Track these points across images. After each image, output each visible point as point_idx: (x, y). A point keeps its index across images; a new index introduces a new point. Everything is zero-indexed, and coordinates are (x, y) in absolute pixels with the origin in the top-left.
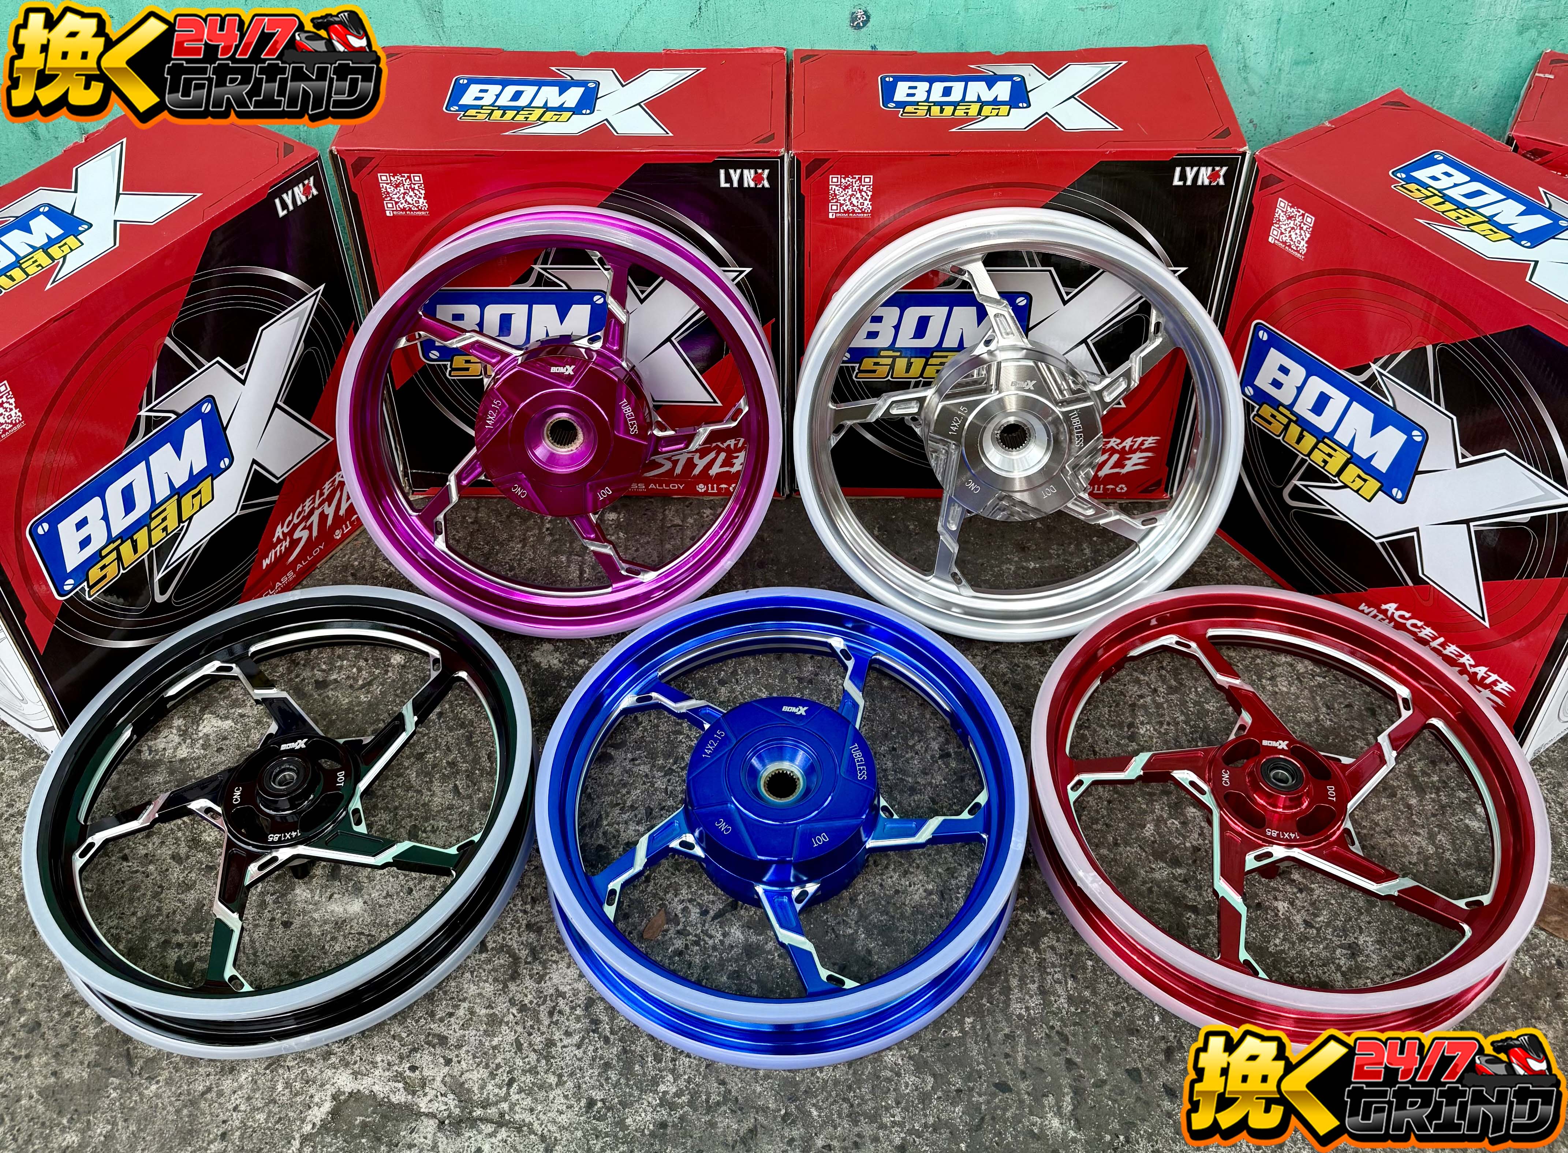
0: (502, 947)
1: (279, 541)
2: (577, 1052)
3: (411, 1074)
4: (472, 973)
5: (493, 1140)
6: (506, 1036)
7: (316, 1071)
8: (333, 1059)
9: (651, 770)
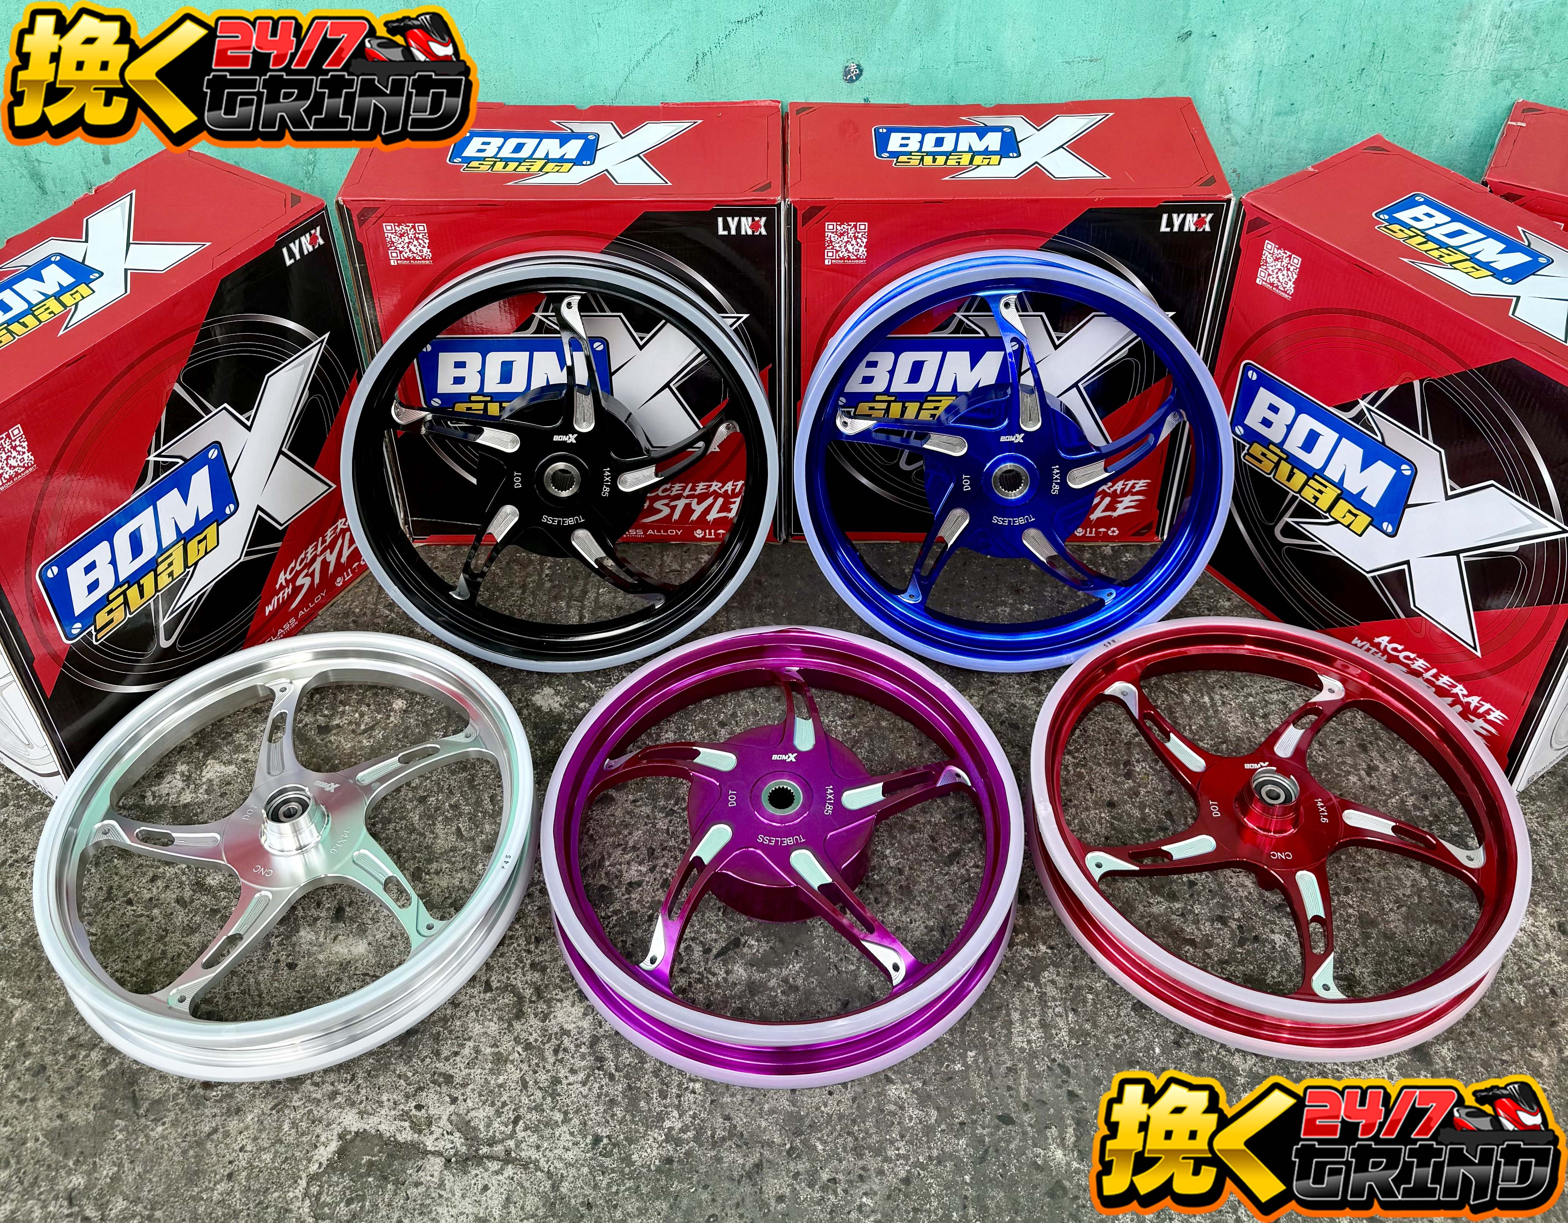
0: (507, 986)
1: (282, 587)
2: (582, 1089)
3: (418, 1113)
4: (477, 1012)
5: (500, 1177)
6: (512, 1074)
7: (322, 1111)
8: (339, 1099)
9: (653, 812)
